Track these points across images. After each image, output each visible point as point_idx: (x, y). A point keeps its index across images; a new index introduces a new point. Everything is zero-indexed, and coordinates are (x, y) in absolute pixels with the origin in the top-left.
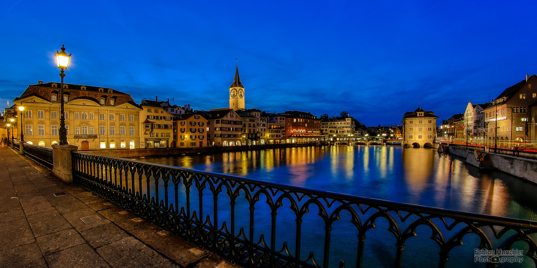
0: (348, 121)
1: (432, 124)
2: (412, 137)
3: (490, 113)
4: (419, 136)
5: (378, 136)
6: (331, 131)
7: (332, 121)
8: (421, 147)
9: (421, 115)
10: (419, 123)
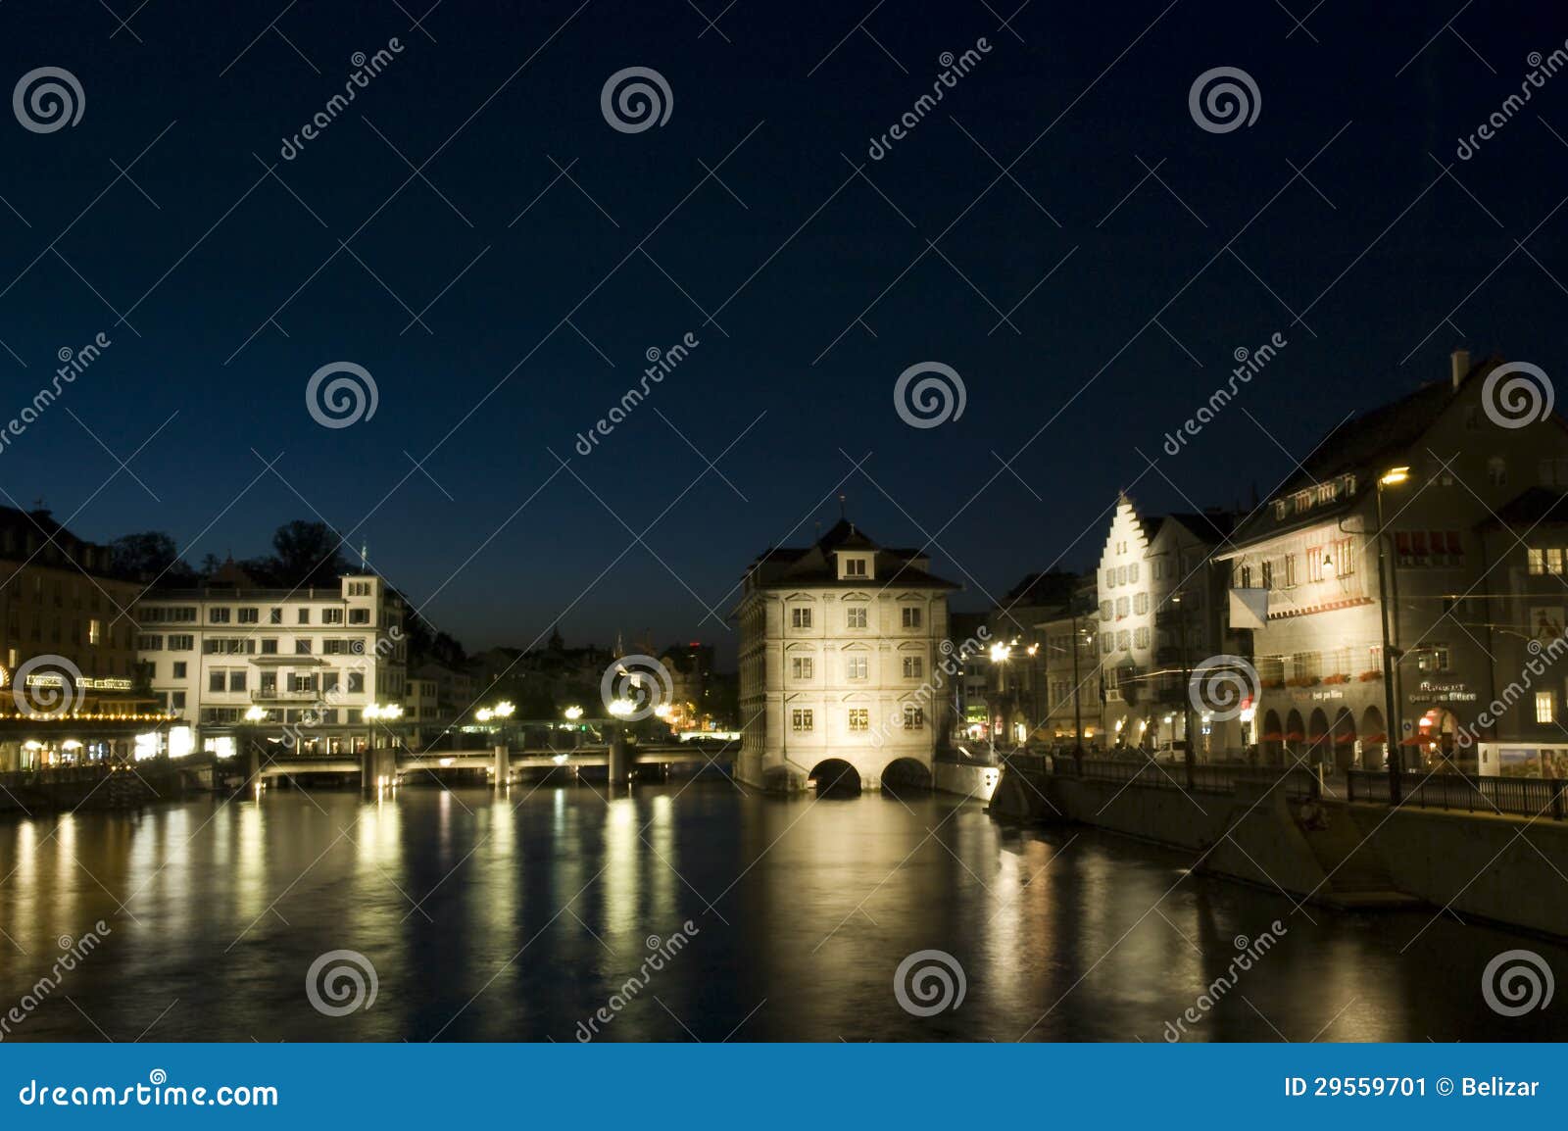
0: (358, 602)
1: (924, 631)
2: (809, 724)
3: (1266, 568)
4: (853, 713)
5: (571, 722)
6: (217, 683)
7: (233, 598)
8: (868, 791)
9: (862, 569)
10: (852, 624)
